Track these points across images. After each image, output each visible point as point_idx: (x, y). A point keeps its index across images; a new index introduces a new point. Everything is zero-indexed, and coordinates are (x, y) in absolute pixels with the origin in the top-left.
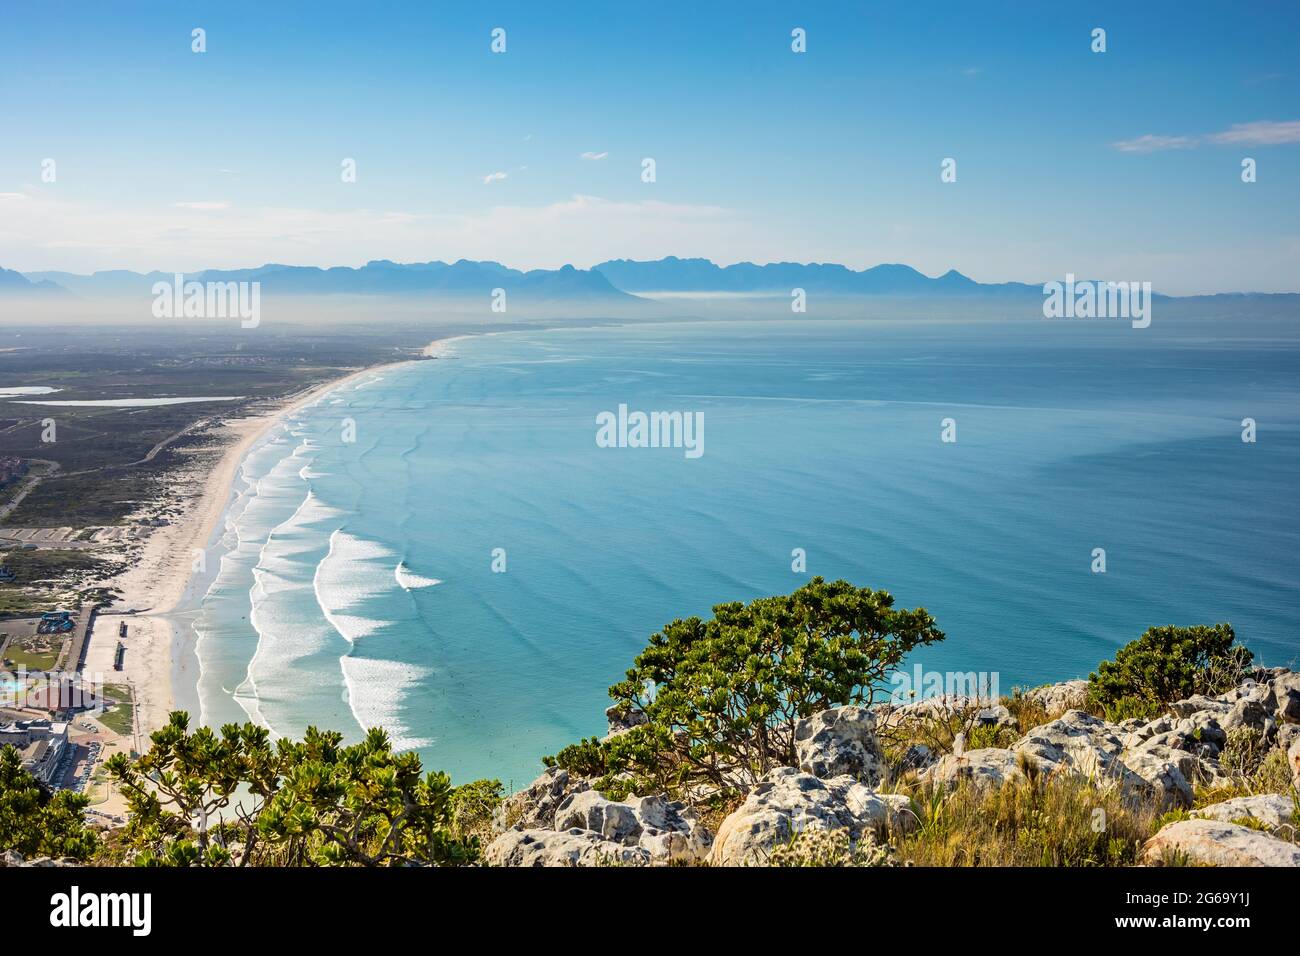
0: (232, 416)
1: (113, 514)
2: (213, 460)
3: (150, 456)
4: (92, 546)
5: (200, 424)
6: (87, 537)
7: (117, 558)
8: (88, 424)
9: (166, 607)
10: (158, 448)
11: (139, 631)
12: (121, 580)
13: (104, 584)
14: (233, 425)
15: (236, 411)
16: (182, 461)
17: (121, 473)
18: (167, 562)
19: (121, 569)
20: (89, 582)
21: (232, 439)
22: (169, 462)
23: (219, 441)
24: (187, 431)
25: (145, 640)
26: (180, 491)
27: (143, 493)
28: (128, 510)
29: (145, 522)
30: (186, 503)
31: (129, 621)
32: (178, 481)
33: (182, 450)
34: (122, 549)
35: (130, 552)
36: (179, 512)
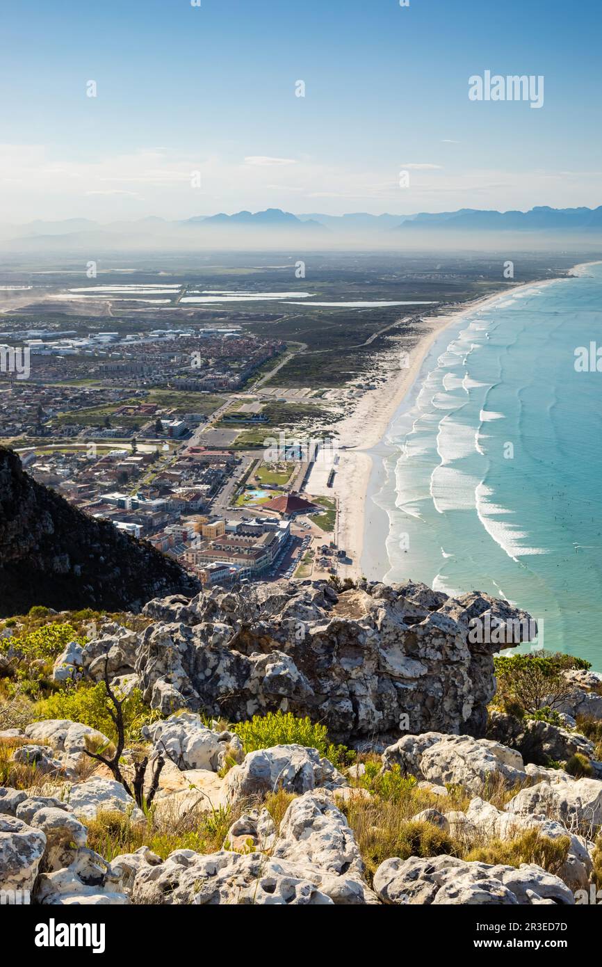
0: (428, 315)
1: (338, 380)
2: (411, 345)
3: (369, 341)
4: (323, 402)
5: (405, 320)
6: (320, 395)
7: (338, 410)
8: (330, 318)
9: (367, 445)
10: (375, 336)
11: (347, 461)
12: (339, 426)
13: (327, 428)
14: (428, 321)
15: (431, 311)
16: (390, 346)
17: (349, 352)
18: (371, 415)
19: (340, 418)
20: (318, 426)
21: (426, 331)
22: (382, 345)
23: (418, 332)
24: (396, 325)
25: (351, 467)
26: (386, 366)
27: (360, 367)
28: (349, 378)
29: (360, 387)
30: (389, 374)
31: (342, 454)
32: (384, 360)
33: (391, 338)
34: (342, 405)
35: (347, 407)
36: (384, 381)
